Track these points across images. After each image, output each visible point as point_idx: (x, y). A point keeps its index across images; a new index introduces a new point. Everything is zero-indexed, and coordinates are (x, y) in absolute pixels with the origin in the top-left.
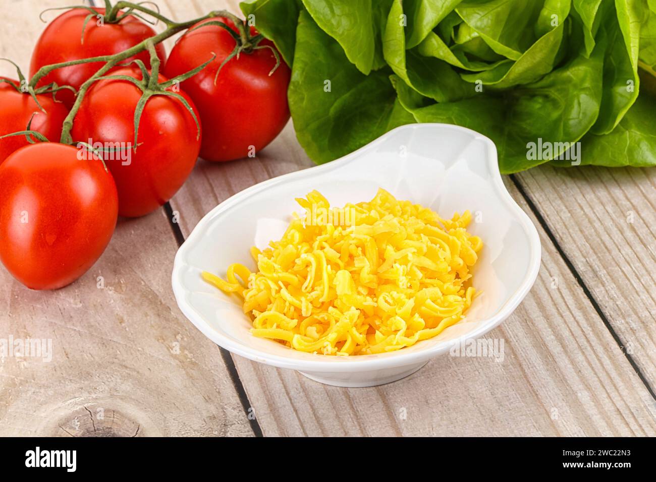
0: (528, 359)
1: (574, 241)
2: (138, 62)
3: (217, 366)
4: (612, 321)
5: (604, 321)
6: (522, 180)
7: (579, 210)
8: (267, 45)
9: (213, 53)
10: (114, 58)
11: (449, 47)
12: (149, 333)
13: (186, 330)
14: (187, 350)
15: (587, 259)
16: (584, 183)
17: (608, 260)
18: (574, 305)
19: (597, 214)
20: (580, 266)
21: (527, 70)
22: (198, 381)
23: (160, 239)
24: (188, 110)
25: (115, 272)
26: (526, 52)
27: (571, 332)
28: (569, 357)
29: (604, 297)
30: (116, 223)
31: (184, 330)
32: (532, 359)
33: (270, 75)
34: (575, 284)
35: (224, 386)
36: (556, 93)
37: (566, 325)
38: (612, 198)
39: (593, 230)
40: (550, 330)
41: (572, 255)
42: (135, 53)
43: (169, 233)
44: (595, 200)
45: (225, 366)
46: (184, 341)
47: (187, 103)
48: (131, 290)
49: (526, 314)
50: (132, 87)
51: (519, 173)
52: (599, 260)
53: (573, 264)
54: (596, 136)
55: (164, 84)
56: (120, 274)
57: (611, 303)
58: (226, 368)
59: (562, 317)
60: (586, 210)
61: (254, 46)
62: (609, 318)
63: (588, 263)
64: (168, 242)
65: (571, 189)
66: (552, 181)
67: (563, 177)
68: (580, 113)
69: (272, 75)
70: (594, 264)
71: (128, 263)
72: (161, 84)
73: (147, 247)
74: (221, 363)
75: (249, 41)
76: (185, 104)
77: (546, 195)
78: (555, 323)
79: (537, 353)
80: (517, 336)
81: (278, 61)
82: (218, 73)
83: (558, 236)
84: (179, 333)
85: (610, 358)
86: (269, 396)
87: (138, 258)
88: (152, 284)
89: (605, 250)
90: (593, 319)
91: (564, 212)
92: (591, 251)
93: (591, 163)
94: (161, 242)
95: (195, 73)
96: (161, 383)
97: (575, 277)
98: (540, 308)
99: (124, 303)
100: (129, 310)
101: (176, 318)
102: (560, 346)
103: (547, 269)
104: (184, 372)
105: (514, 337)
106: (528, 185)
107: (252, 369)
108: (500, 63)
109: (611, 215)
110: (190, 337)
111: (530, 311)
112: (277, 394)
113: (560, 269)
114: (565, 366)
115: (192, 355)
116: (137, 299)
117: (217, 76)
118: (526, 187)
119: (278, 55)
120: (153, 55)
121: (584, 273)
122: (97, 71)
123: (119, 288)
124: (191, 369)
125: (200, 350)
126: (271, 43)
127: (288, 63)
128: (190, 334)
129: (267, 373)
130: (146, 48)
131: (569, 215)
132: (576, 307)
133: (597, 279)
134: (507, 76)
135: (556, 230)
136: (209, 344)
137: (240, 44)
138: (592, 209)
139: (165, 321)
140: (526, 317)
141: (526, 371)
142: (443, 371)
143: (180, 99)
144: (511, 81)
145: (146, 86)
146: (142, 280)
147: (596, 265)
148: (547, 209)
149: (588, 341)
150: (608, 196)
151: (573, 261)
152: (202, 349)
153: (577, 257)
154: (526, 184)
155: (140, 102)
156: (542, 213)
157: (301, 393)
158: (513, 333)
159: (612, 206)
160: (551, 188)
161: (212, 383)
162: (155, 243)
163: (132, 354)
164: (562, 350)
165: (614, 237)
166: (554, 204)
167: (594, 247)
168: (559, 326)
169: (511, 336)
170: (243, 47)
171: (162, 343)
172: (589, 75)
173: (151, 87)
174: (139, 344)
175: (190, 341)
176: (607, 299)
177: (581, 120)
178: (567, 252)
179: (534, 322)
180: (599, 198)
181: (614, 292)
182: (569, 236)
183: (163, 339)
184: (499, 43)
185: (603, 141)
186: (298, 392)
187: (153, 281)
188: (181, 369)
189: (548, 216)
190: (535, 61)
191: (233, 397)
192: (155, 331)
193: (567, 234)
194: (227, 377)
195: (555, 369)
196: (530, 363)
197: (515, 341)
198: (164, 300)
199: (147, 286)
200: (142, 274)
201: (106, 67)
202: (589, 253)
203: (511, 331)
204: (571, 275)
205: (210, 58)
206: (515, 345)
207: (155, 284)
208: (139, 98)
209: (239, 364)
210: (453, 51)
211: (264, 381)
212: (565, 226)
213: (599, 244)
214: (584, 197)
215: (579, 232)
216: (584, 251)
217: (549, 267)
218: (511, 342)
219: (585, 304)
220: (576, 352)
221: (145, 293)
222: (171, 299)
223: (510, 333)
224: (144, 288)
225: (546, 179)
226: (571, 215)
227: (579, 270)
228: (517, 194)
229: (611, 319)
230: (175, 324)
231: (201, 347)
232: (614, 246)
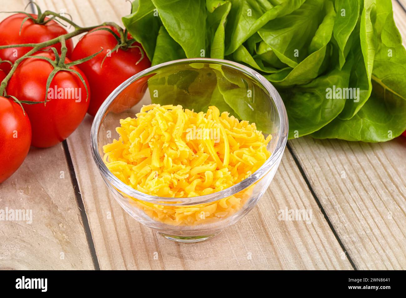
0: (283, 255)
1: (322, 186)
2: (53, 49)
3: (83, 245)
4: (341, 236)
5: (335, 236)
6: (292, 145)
7: (326, 166)
8: (137, 45)
9: (102, 47)
10: (39, 46)
11: (252, 56)
12: (42, 221)
13: (66, 221)
14: (65, 233)
15: (329, 197)
16: (332, 150)
17: (342, 199)
18: (317, 225)
19: (338, 171)
20: (323, 201)
21: (301, 75)
22: (69, 254)
23: (58, 163)
24: (81, 82)
25: (26, 181)
26: (301, 63)
27: (313, 240)
28: (310, 256)
29: (337, 221)
30: (29, 149)
31: (65, 221)
32: (286, 255)
33: (136, 64)
34: (319, 212)
35: (85, 258)
36: (319, 92)
37: (310, 237)
38: (349, 160)
39: (334, 180)
40: (300, 238)
41: (319, 194)
42: (53, 43)
43: (63, 159)
44: (337, 161)
45: (88, 245)
46: (64, 228)
47: (82, 77)
48: (34, 193)
49: (285, 228)
50: (48, 65)
51: (291, 140)
52: (336, 198)
53: (319, 200)
54: (342, 121)
55: (69, 64)
56: (29, 182)
57: (341, 225)
58: (88, 247)
59: (309, 231)
60: (331, 167)
61: (128, 46)
62: (339, 234)
63: (329, 200)
64: (62, 165)
65: (323, 153)
66: (312, 148)
67: (319, 145)
68: (332, 104)
69: (138, 64)
70: (333, 201)
71: (35, 176)
72: (66, 64)
73: (48, 167)
74: (85, 244)
75: (126, 42)
76: (80, 78)
77: (306, 156)
78: (304, 235)
79: (290, 252)
80: (278, 241)
81: (143, 56)
82: (104, 60)
83: (311, 182)
84: (61, 223)
85: (337, 258)
86: (114, 267)
87: (42, 173)
88: (48, 191)
89: (341, 193)
90: (329, 234)
91: (317, 167)
92: (332, 193)
93: (337, 137)
94: (58, 165)
95: (89, 59)
96: (45, 253)
97: (320, 208)
98: (295, 225)
99: (28, 201)
100: (31, 206)
101: (61, 213)
102: (305, 249)
103: (302, 201)
104: (61, 247)
105: (276, 241)
106: (296, 149)
107: (105, 249)
108: (284, 69)
109: (347, 171)
110: (68, 226)
111: (288, 226)
112: (119, 266)
113: (310, 202)
114: (307, 261)
115: (68, 237)
116: (37, 200)
117: (103, 62)
118: (294, 150)
119: (143, 52)
120: (64, 45)
121: (326, 206)
122: (27, 53)
123: (27, 191)
124: (66, 245)
125: (73, 234)
126: (140, 45)
127: (150, 59)
128: (68, 224)
129: (114, 252)
130: (60, 41)
131: (320, 169)
132: (318, 226)
133: (334, 210)
134: (288, 78)
135: (311, 178)
136: (80, 231)
137: (120, 43)
138: (335, 167)
139: (53, 214)
140: (285, 230)
141: (282, 263)
142: (228, 259)
143: (77, 75)
144: (290, 81)
145: (57, 65)
146: (42, 188)
147: (334, 201)
148: (306, 165)
149: (324, 247)
150: (346, 159)
151: (320, 198)
152: (74, 234)
153: (322, 196)
154: (295, 147)
155: (51, 74)
156: (303, 166)
157: (135, 266)
158: (275, 239)
159: (348, 166)
160: (310, 151)
161: (78, 255)
162: (54, 165)
163: (29, 233)
164: (306, 251)
165: (348, 185)
166: (311, 162)
167: (334, 190)
168: (306, 236)
169: (274, 241)
170: (121, 45)
171: (50, 228)
172: (340, 81)
173: (60, 65)
174: (35, 228)
175: (67, 228)
176: (339, 222)
177: (333, 109)
178: (316, 192)
179: (290, 233)
180: (340, 160)
181: (344, 219)
182: (318, 182)
183: (50, 226)
184: (284, 56)
185: (346, 124)
186: (132, 265)
187: (49, 189)
188: (59, 245)
189: (306, 169)
190: (306, 69)
191: (90, 265)
192: (46, 220)
193: (317, 180)
194: (88, 253)
195: (300, 262)
196: (284, 258)
197: (276, 243)
198: (55, 201)
199: (45, 192)
200: (43, 183)
201: (33, 51)
202: (330, 193)
203: (275, 237)
204: (317, 207)
205: (99, 51)
206: (276, 246)
207: (50, 190)
208: (51, 71)
209: (97, 245)
210: (254, 59)
211: (112, 257)
212: (317, 176)
213: (337, 188)
214: (331, 159)
215: (325, 180)
216: (327, 192)
217: (303, 200)
218: (274, 244)
219: (325, 224)
220: (315, 253)
221: (43, 196)
222: (59, 201)
223: (274, 238)
224: (43, 192)
225: (308, 146)
226: (321, 169)
227: (323, 204)
228: (288, 154)
229: (340, 234)
230: (59, 217)
231: (74, 233)
232: (347, 190)
